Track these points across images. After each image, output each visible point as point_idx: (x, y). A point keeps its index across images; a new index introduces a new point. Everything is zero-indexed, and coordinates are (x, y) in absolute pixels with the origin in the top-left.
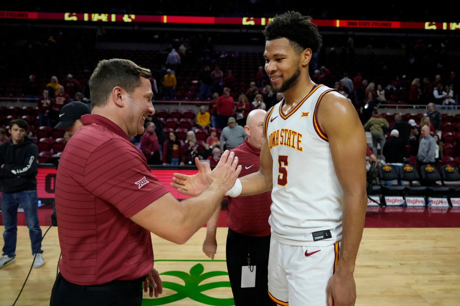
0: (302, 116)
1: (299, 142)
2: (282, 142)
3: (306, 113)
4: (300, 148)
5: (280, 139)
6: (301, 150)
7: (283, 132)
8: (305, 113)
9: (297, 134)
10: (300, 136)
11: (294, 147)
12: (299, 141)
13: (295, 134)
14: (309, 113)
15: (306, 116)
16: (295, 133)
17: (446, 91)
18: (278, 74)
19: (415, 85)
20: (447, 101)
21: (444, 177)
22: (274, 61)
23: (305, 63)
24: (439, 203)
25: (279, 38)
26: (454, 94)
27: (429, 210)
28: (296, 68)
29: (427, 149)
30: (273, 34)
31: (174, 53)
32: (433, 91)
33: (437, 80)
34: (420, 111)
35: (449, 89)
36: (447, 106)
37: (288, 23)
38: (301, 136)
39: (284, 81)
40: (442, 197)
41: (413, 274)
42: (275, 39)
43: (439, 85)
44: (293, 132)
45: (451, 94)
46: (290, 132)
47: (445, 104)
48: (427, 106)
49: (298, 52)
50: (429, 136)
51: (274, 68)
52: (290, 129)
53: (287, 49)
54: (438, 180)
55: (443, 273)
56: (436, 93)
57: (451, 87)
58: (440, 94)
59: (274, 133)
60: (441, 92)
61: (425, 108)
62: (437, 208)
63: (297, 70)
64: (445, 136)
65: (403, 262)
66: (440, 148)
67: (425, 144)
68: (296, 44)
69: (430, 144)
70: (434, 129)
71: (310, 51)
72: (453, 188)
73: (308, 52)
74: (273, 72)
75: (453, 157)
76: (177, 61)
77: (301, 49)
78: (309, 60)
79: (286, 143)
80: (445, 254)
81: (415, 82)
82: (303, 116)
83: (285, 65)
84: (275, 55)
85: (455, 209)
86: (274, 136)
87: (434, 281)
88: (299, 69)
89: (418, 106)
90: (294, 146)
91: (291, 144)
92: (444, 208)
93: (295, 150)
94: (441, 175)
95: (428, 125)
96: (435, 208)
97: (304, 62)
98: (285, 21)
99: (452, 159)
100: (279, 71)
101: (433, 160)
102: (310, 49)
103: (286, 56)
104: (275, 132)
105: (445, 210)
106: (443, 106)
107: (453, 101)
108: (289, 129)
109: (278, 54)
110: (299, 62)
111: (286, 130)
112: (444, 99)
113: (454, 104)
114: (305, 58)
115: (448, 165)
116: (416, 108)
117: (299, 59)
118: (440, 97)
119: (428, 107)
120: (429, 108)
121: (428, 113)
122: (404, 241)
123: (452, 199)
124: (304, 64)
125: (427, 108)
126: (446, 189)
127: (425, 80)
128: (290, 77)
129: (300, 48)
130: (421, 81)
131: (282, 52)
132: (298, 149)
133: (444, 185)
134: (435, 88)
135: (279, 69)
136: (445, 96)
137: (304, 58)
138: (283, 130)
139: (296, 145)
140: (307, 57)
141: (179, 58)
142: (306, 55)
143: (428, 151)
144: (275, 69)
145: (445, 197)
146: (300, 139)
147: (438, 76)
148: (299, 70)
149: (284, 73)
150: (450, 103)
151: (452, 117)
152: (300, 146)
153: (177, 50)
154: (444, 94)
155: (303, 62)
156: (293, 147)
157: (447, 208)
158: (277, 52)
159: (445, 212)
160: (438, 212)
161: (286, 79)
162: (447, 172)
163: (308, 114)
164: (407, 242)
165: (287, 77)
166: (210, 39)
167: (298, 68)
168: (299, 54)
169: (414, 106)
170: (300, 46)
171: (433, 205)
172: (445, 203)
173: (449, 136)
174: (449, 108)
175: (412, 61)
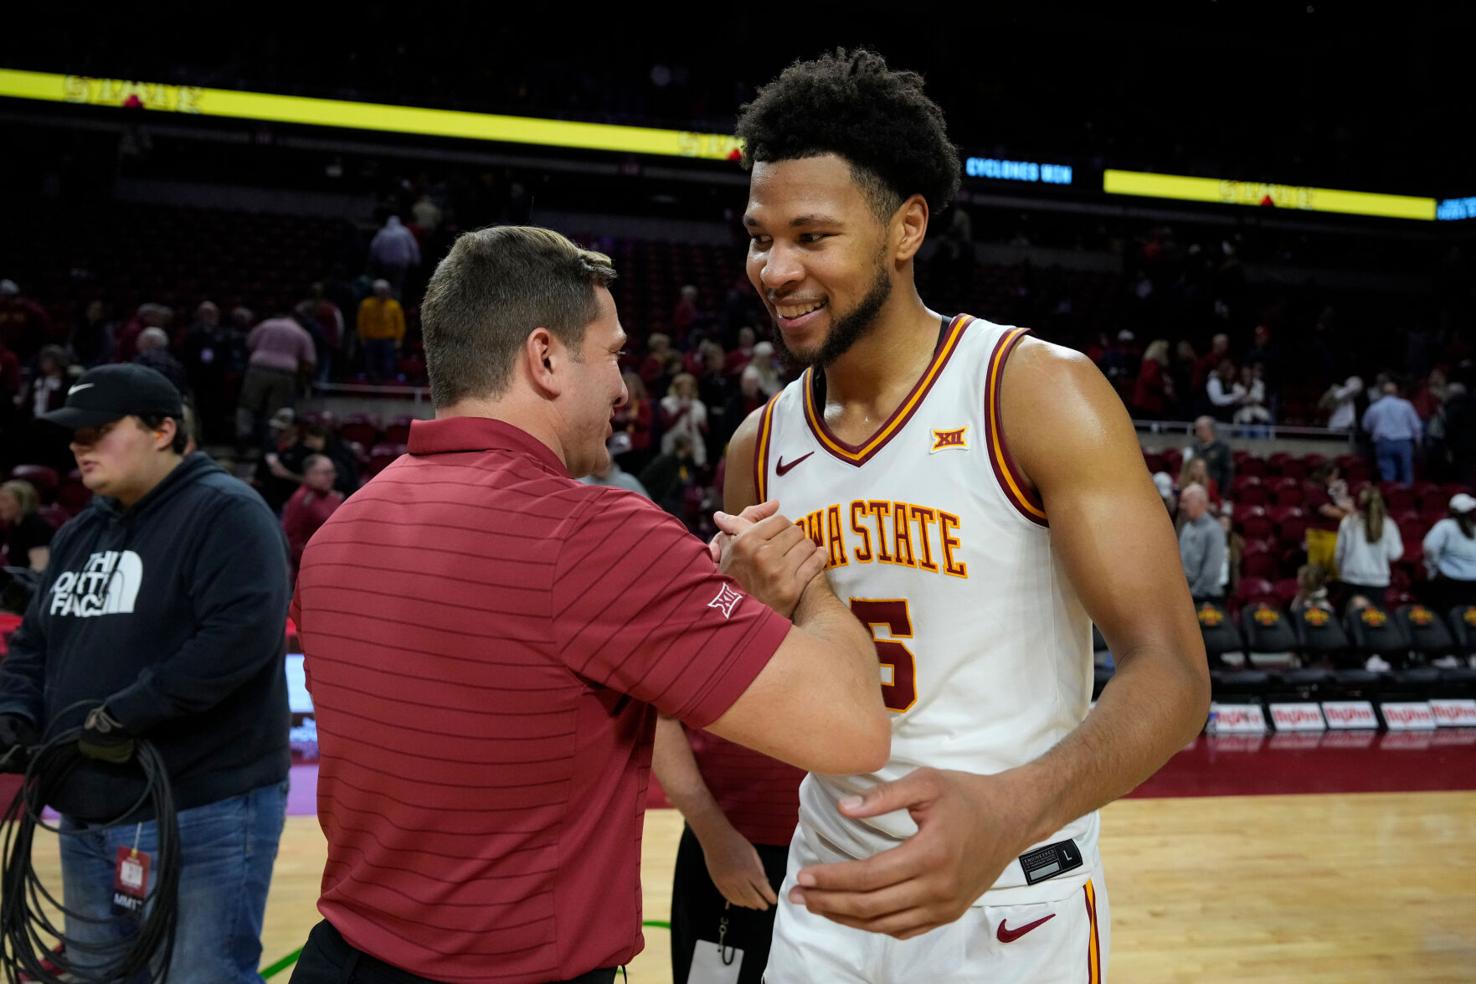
0: (937, 446)
1: (950, 546)
2: (863, 552)
3: (953, 434)
4: (955, 567)
5: (852, 542)
6: (961, 571)
7: (864, 512)
8: (948, 435)
9: (936, 515)
10: (949, 523)
11: (933, 567)
12: (948, 542)
13: (926, 516)
14: (962, 431)
15: (953, 442)
16: (923, 513)
17: (1242, 383)
18: (807, 292)
19: (1154, 362)
20: (1246, 414)
21: (1252, 640)
22: (791, 247)
23: (904, 252)
24: (1238, 721)
25: (813, 155)
26: (1267, 392)
27: (1210, 742)
28: (875, 270)
29: (1198, 557)
30: (790, 138)
31: (395, 231)
32: (1205, 381)
33: (1216, 351)
34: (1171, 441)
35: (1252, 377)
36: (1245, 429)
37: (848, 98)
38: (955, 523)
39: (833, 322)
40: (1246, 702)
41: (1192, 943)
42: (798, 158)
43: (1226, 364)
44: (914, 510)
45: (1258, 392)
46: (900, 511)
47: (1242, 423)
48: (1189, 426)
49: (883, 209)
50: (1206, 515)
51: (793, 270)
52: (901, 501)
53: (840, 196)
54: (1232, 650)
55: (1280, 936)
56: (1214, 387)
57: (1257, 373)
58: (1227, 391)
59: (810, 518)
60: (1227, 386)
61: (1183, 431)
62: (1233, 737)
63: (878, 279)
64: (1244, 516)
65: (1159, 908)
66: (1232, 554)
67: (1193, 539)
68: (877, 179)
69: (1208, 541)
70: (1216, 495)
71: (923, 206)
72: (1277, 673)
73: (917, 212)
74: (791, 286)
75: (1270, 580)
76: (406, 255)
77: (894, 199)
78: (918, 240)
79: (891, 551)
80: (1276, 876)
81: (1155, 351)
82: (940, 445)
83: (836, 258)
84: (799, 222)
85: (1282, 739)
86: (815, 529)
87: (1255, 964)
88: (885, 274)
89: (1165, 425)
90: (934, 560)
91: (918, 554)
92: (1252, 736)
93: (939, 578)
94: (1244, 635)
95: (1200, 482)
96: (1228, 736)
97: (902, 247)
98: (835, 87)
99: (1266, 586)
100: (810, 282)
101: (1217, 591)
102: (924, 200)
103: (840, 225)
104: (819, 515)
105: (1255, 740)
106: (1236, 426)
107: (1262, 413)
108: (892, 500)
109: (812, 216)
110: (885, 248)
111: (879, 507)
112: (1236, 407)
113: (1266, 423)
114: (907, 233)
115: (1262, 606)
116: (1160, 431)
117: (887, 236)
118: (1226, 400)
119: (1194, 431)
120: (1198, 433)
121: (1196, 449)
122: (1154, 840)
123: (1275, 708)
124: (901, 256)
125: (1189, 433)
126: (1259, 676)
127: (1184, 349)
128: (857, 307)
129: (887, 193)
130: (1171, 352)
131: (823, 209)
132: (950, 569)
133: (1249, 665)
134: (1213, 374)
135: (810, 273)
136: (1240, 399)
137: (903, 232)
138: (857, 505)
139: (938, 557)
140: (913, 229)
141: (414, 244)
142: (910, 221)
143: (1202, 563)
144: (797, 273)
145: (1256, 703)
146: (952, 533)
147: (1220, 339)
148: (887, 278)
149: (834, 290)
150: (1256, 421)
151: (1259, 460)
152: (957, 560)
153: (407, 220)
154: (1239, 390)
155: (898, 249)
156: (928, 564)
157: (1261, 736)
158: (804, 208)
159: (1254, 747)
160: (1236, 747)
161: (843, 314)
162: (1260, 627)
163: (963, 437)
164: (1164, 845)
165: (845, 304)
166: (517, 189)
167: (884, 270)
168: (885, 218)
169: (1155, 426)
170: (891, 187)
171: (1222, 727)
172: (1256, 719)
173: (1255, 517)
174: (1253, 435)
175: (1144, 289)
